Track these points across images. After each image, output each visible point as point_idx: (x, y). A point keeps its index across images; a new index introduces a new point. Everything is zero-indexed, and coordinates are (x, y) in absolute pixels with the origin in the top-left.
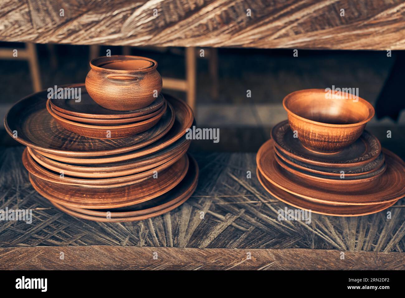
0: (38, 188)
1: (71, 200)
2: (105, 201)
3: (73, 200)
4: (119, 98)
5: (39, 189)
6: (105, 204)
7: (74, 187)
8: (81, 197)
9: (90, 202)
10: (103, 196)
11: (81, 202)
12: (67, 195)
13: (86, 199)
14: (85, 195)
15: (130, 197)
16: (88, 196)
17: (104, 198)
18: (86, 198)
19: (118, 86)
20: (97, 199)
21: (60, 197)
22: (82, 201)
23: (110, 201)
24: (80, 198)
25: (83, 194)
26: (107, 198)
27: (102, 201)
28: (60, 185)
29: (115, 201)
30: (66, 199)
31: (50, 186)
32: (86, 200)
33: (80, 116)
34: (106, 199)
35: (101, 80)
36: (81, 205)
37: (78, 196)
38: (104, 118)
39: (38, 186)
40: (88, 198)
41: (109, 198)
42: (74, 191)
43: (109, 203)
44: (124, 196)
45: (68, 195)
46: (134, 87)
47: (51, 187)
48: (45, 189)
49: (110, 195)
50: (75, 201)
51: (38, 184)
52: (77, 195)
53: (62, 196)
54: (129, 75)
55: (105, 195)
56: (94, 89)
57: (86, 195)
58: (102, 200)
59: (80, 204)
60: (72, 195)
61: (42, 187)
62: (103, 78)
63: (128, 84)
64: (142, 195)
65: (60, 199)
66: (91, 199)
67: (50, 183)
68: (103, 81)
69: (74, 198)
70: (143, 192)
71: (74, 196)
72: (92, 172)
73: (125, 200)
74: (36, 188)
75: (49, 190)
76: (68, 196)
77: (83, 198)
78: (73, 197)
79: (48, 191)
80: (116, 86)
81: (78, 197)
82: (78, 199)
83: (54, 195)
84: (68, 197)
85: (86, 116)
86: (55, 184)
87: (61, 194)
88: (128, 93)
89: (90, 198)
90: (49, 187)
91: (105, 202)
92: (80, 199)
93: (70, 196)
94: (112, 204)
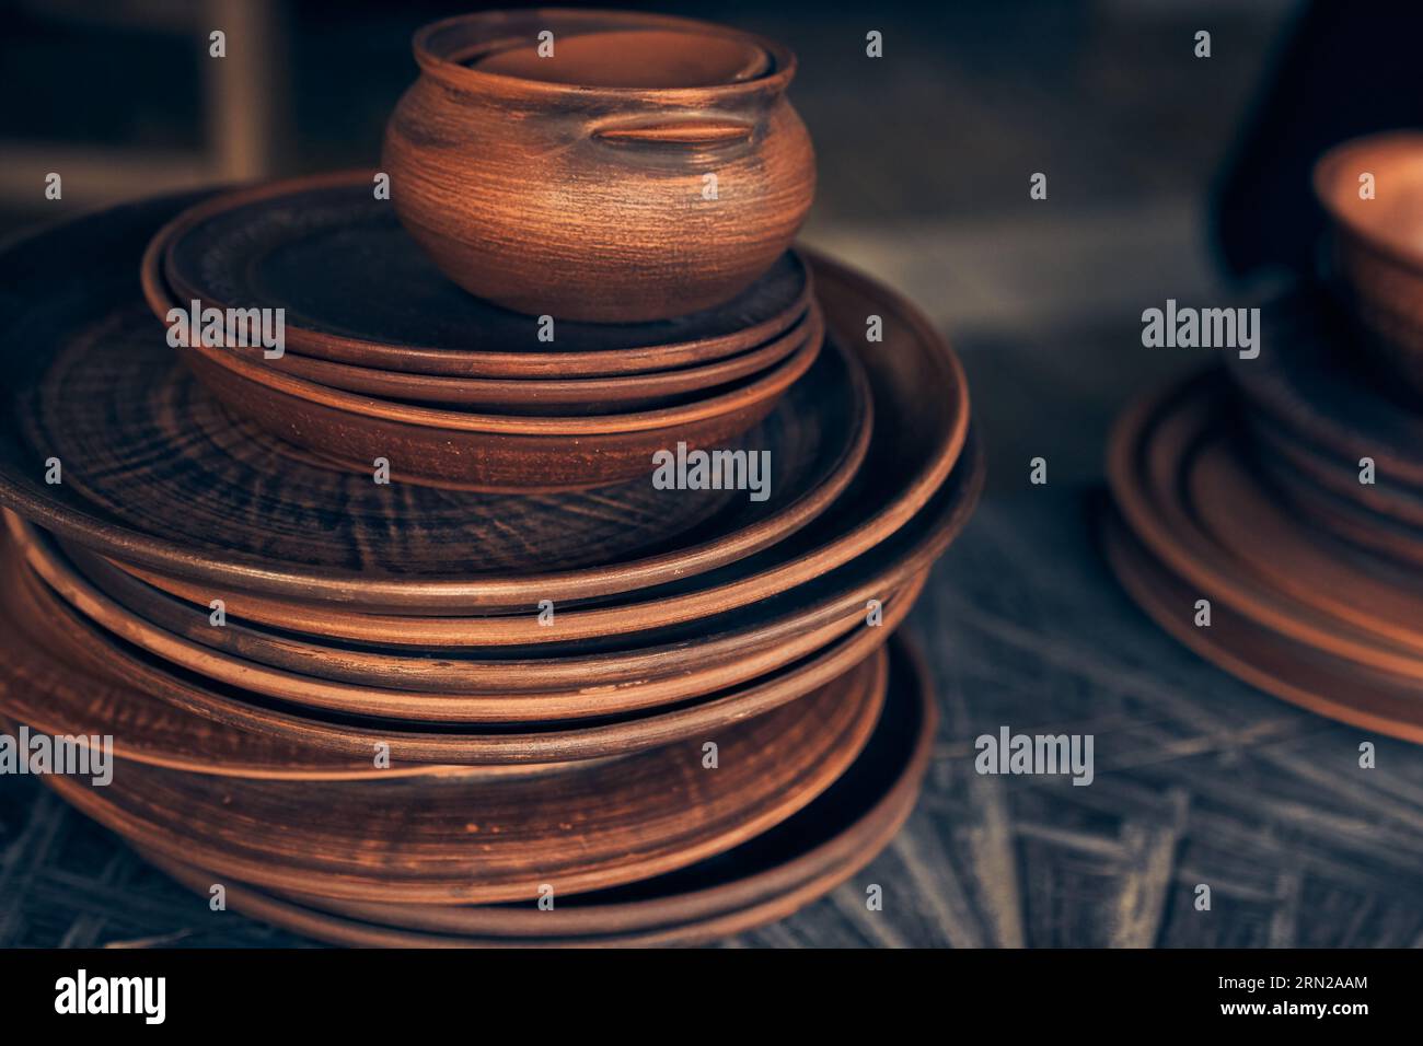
0: (146, 823)
1: (398, 865)
2: (601, 845)
3: (412, 865)
4: (668, 246)
5: (154, 827)
6: (604, 861)
7: (389, 791)
8: (452, 839)
9: (517, 862)
10: (580, 818)
11: (465, 866)
12: (363, 838)
13: (487, 848)
14: (472, 828)
15: (717, 804)
16: (496, 830)
17: (584, 828)
18: (489, 842)
19: (663, 183)
20: (554, 841)
21: (324, 856)
22: (465, 861)
23: (623, 839)
24: (454, 847)
25: (462, 822)
26: (604, 825)
27: (582, 846)
28: (291, 788)
29: (653, 834)
30: (367, 861)
31: (227, 800)
32: (486, 853)
33: (475, 369)
34: (601, 830)
35: (551, 153)
36: (470, 884)
37: (439, 839)
38: (613, 368)
39: (143, 813)
40: (501, 838)
41: (617, 826)
42: (396, 814)
43: (625, 854)
44: (684, 804)
45: (374, 838)
46: (738, 181)
47: (235, 806)
48: (199, 825)
49: (610, 806)
50: (426, 869)
51: (137, 799)
52: (426, 829)
53: (333, 851)
54: (711, 115)
55: (586, 811)
56: (509, 210)
57: (481, 823)
58: (580, 838)
59: (467, 879)
60: (398, 837)
61: (171, 815)
62: (565, 140)
63: (712, 167)
64: (768, 785)
65: (330, 870)
66: (518, 845)
67: (219, 788)
68: (570, 161)
69: (412, 852)
70: (768, 767)
71: (409, 841)
72: (574, 687)
73: (697, 824)
74: (133, 824)
75: (229, 828)
76: (372, 844)
77: (471, 846)
78: (404, 846)
79: (225, 832)
80: (653, 183)
81: (438, 842)
82: (441, 852)
83: (275, 850)
84: (376, 849)
85: (514, 369)
86: (261, 789)
87: (322, 837)
88: (716, 217)
89: (512, 840)
90: (228, 807)
91: (602, 848)
92: (451, 853)
93: (384, 844)
94: (642, 856)
